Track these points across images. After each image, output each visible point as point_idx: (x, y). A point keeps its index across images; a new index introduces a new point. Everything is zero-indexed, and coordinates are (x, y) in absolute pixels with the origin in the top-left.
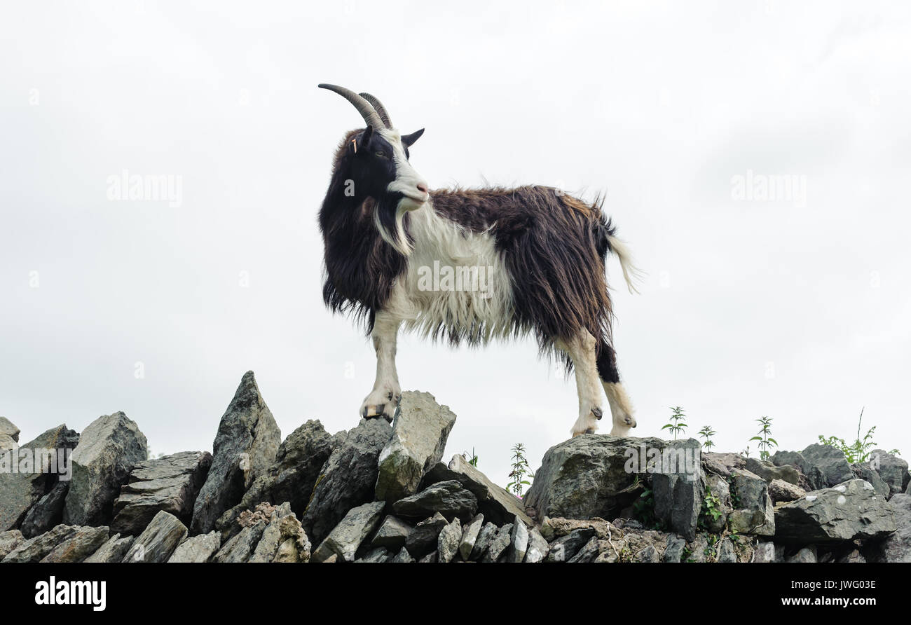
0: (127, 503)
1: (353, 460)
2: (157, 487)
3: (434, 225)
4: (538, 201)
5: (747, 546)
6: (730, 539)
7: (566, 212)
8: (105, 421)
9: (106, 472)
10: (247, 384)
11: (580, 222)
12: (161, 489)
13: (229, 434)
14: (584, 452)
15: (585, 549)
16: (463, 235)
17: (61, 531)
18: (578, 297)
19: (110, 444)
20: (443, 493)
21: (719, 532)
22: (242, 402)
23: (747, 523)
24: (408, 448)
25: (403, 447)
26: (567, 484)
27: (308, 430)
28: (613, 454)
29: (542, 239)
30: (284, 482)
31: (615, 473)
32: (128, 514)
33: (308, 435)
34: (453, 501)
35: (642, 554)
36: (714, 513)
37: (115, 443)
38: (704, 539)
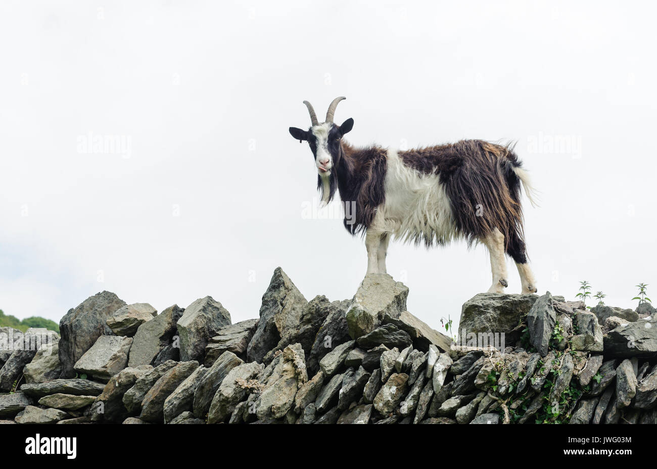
0: (211, 348)
1: (341, 317)
2: (228, 339)
3: (401, 171)
4: (467, 149)
5: (581, 358)
6: (571, 354)
7: (484, 155)
8: (199, 301)
9: (201, 331)
10: (277, 275)
11: (492, 160)
12: (230, 339)
13: (267, 305)
14: (477, 304)
15: (475, 364)
16: (419, 177)
17: (170, 363)
18: (489, 209)
19: (201, 315)
20: (382, 331)
21: (563, 350)
22: (275, 286)
23: (583, 343)
24: (363, 306)
25: (359, 305)
26: (468, 325)
27: (317, 301)
28: (500, 305)
29: (467, 174)
30: (304, 333)
31: (506, 318)
32: (212, 354)
33: (316, 304)
34: (392, 337)
35: (511, 365)
36: (559, 338)
37: (204, 314)
38: (553, 354)
